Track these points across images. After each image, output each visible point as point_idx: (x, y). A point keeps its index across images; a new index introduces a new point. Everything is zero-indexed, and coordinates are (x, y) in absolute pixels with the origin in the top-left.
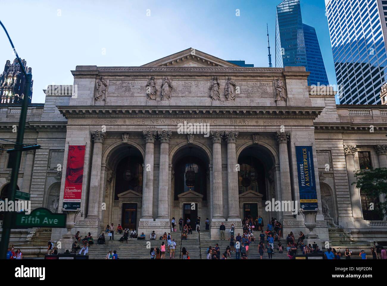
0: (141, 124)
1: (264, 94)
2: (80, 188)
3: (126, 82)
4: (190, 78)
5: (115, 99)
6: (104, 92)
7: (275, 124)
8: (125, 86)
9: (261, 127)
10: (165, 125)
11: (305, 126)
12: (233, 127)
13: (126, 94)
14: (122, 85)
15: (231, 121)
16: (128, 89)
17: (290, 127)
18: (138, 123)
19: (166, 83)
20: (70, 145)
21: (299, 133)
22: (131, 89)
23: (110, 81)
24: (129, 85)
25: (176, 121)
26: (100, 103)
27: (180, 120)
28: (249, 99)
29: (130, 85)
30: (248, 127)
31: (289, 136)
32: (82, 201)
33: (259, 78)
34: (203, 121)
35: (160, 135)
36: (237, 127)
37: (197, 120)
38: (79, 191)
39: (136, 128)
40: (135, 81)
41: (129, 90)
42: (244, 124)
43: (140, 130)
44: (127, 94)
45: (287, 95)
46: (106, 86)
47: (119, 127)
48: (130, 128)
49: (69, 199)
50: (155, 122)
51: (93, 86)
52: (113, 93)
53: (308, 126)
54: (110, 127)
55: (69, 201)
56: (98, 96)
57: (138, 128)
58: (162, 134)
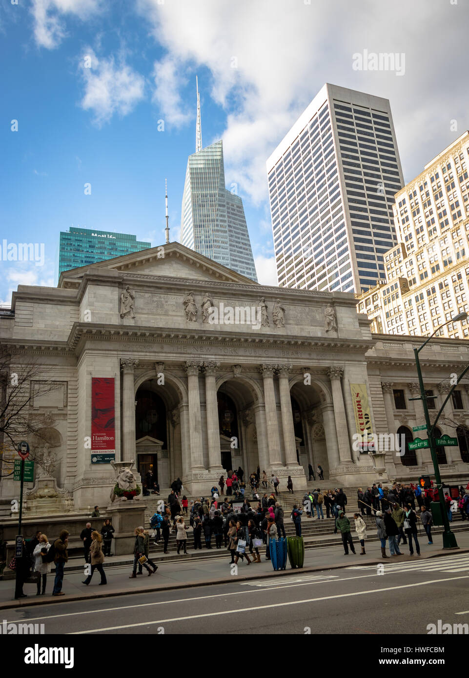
0: (182, 351)
1: (314, 322)
2: (113, 435)
3: (157, 295)
4: (233, 297)
5: (145, 318)
6: (132, 307)
7: (328, 358)
8: (156, 301)
9: (314, 361)
10: (212, 355)
11: (358, 361)
12: (286, 360)
14: (152, 299)
15: (283, 352)
16: (160, 305)
17: (343, 362)
18: (179, 351)
19: (209, 302)
20: (93, 377)
21: (352, 369)
22: (165, 305)
23: (136, 292)
24: (160, 299)
25: (223, 349)
26: (128, 322)
27: (228, 348)
28: (299, 327)
29: (162, 299)
30: (301, 360)
31: (343, 372)
32: (117, 451)
33: (307, 303)
34: (253, 350)
35: (206, 367)
36: (290, 360)
37: (247, 349)
38: (112, 438)
39: (177, 357)
40: (168, 296)
41: (162, 306)
42: (297, 357)
43: (182, 360)
44: (159, 311)
45: (337, 324)
46: (132, 298)
47: (157, 354)
48: (170, 357)
49: (99, 451)
50: (199, 350)
51: (116, 297)
52: (142, 309)
53: (361, 361)
54: (145, 353)
55: (99, 452)
56: (125, 311)
57: (179, 357)
58: (209, 366)
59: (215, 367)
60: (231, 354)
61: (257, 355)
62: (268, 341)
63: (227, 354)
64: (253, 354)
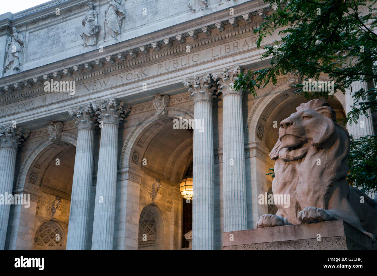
0: (69, 97)
3: (54, 26)
6: (16, 54)
8: (53, 36)
12: (231, 59)
13: (54, 49)
14: (48, 35)
16: (57, 40)
18: (64, 97)
22: (62, 38)
23: (30, 33)
24: (58, 32)
29: (60, 30)
30: (261, 51)
34: (172, 63)
37: (162, 63)
39: (60, 107)
40: (67, 22)
42: (254, 46)
46: (21, 43)
48: (51, 110)
52: (35, 54)
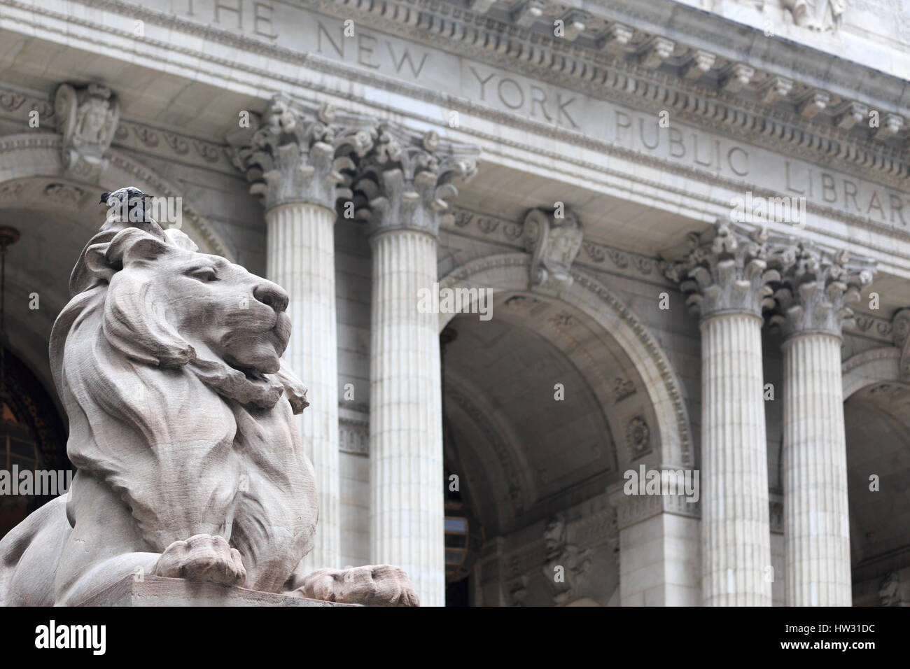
10: (429, 97)
15: (828, 182)
25: (494, 82)
27: (525, 82)
36: (866, 235)
42: (898, 225)
43: (244, 86)
57: (224, 64)
58: (410, 163)
59: (444, 179)
60: (539, 120)
61: (687, 162)
62: (763, 85)
63: (517, 114)
64: (662, 153)
